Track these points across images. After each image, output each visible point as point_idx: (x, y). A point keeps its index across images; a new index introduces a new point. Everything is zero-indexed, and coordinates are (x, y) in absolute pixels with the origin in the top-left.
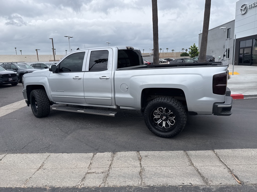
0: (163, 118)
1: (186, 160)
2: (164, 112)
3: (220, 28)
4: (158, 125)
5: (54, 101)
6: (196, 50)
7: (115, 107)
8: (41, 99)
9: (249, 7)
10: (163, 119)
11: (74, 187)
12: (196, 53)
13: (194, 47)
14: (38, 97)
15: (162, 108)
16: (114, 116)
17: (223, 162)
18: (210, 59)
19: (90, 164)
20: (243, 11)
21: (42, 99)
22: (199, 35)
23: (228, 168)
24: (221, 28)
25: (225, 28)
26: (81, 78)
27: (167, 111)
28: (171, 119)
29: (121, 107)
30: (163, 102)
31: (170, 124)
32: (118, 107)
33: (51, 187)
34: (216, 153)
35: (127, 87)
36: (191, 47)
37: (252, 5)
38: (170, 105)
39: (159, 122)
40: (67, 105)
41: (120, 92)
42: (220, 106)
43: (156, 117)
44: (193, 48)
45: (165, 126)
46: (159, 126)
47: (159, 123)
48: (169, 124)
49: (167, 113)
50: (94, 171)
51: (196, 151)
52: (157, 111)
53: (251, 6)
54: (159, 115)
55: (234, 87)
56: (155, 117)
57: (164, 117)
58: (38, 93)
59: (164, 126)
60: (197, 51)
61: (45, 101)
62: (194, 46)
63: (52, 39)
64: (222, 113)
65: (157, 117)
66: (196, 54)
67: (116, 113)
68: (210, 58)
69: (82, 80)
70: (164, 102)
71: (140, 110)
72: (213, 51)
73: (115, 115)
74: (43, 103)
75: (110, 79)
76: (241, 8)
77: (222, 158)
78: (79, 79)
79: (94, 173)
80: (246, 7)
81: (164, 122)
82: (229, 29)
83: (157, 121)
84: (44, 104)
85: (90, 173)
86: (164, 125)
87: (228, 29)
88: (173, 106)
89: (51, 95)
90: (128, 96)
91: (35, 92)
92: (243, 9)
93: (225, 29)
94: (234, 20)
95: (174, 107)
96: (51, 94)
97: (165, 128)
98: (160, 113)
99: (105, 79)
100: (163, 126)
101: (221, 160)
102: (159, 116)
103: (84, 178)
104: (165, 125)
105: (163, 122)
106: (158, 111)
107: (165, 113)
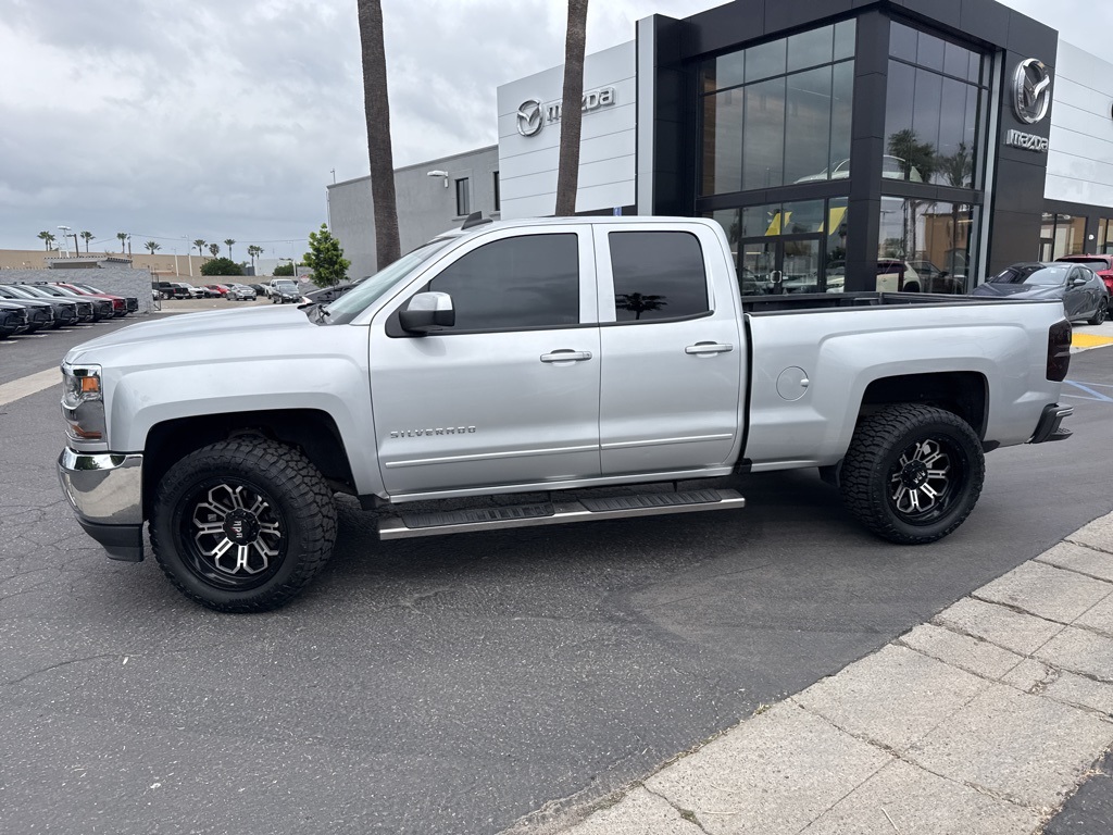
0: (915, 478)
3: (429, 173)
6: (335, 253)
9: (548, 114)
12: (336, 263)
13: (326, 237)
20: (525, 124)
22: (328, 187)
24: (434, 172)
25: (446, 174)
26: (589, 356)
29: (756, 467)
30: (935, 422)
31: (933, 494)
36: (313, 236)
37: (557, 107)
38: (957, 426)
44: (319, 241)
48: (930, 496)
53: (554, 112)
57: (921, 475)
59: (915, 505)
60: (337, 256)
62: (322, 233)
66: (337, 267)
69: (593, 362)
76: (521, 114)
80: (538, 109)
82: (463, 180)
83: (894, 495)
87: (458, 181)
89: (381, 460)
92: (524, 115)
94: (496, 147)
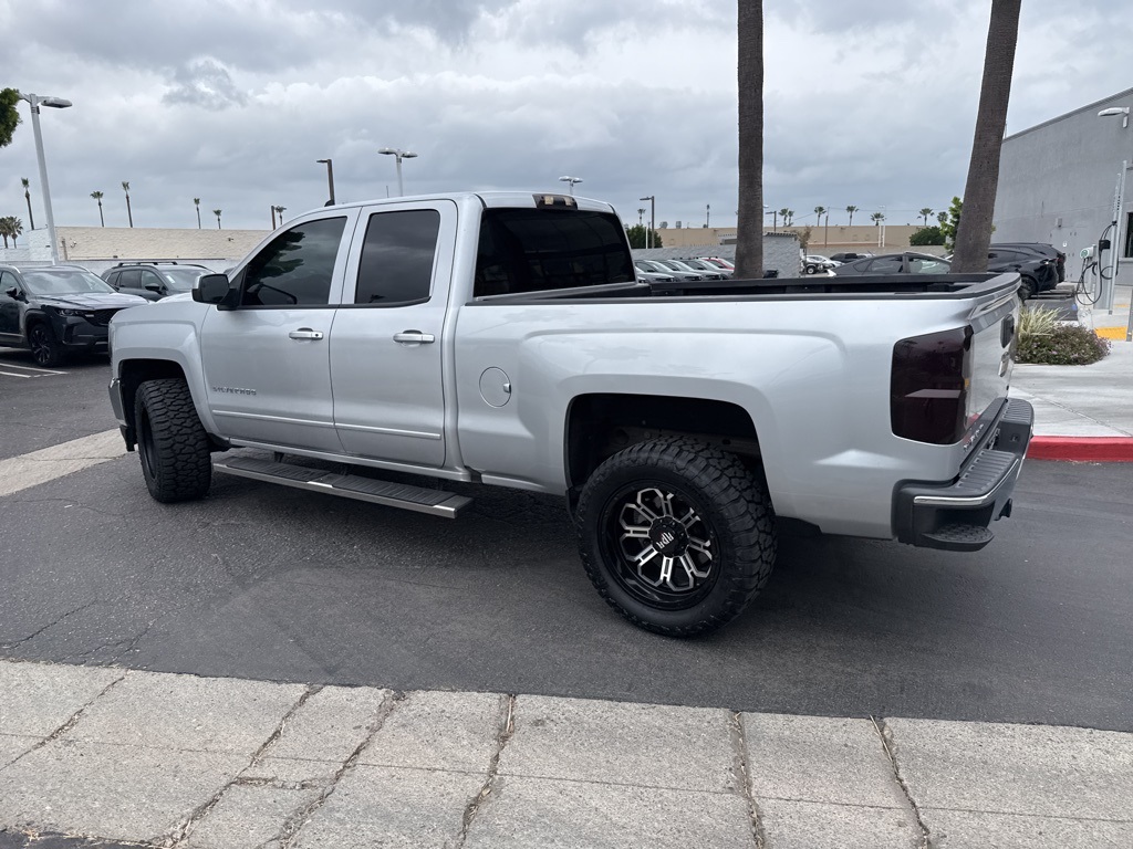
0: (660, 540)
1: (724, 760)
2: (668, 512)
3: (1100, 113)
4: (640, 574)
5: (225, 435)
7: (460, 475)
8: (168, 424)
10: (661, 545)
11: (142, 842)
14: (158, 413)
15: (657, 491)
16: (453, 517)
17: (904, 789)
18: (1038, 261)
19: (271, 739)
21: (175, 421)
23: (921, 824)
24: (1106, 111)
25: (1127, 110)
26: (320, 336)
27: (679, 507)
28: (699, 546)
29: (486, 479)
31: (692, 573)
32: (475, 475)
33: (47, 834)
34: (888, 737)
35: (508, 385)
36: (955, 199)
39: (644, 557)
40: (279, 456)
41: (477, 407)
42: (924, 498)
43: (632, 532)
45: (668, 580)
46: (643, 577)
47: (643, 562)
48: (688, 572)
49: (680, 518)
50: (270, 776)
51: (792, 717)
52: (634, 506)
54: (646, 524)
55: (1110, 400)
56: (629, 532)
57: (667, 538)
58: (161, 398)
59: (665, 578)
61: (189, 431)
63: (329, 162)
64: (940, 538)
65: (634, 532)
67: (463, 501)
68: (1040, 258)
69: (324, 343)
70: (660, 463)
71: (564, 494)
72: (1061, 220)
73: (456, 513)
74: (178, 438)
75: (436, 346)
77: (907, 768)
78: (313, 339)
79: (266, 781)
81: (668, 561)
83: (636, 554)
84: (182, 446)
85: (252, 779)
86: (666, 572)
88: (703, 484)
89: (211, 407)
90: (513, 427)
91: (150, 389)
93: (1126, 118)
95: (706, 490)
96: (211, 402)
97: (669, 590)
98: (652, 517)
99: (418, 345)
100: (662, 578)
101: (902, 775)
102: (647, 529)
103: (214, 801)
104: (668, 576)
105: (665, 559)
106: (638, 506)
107: (671, 516)
